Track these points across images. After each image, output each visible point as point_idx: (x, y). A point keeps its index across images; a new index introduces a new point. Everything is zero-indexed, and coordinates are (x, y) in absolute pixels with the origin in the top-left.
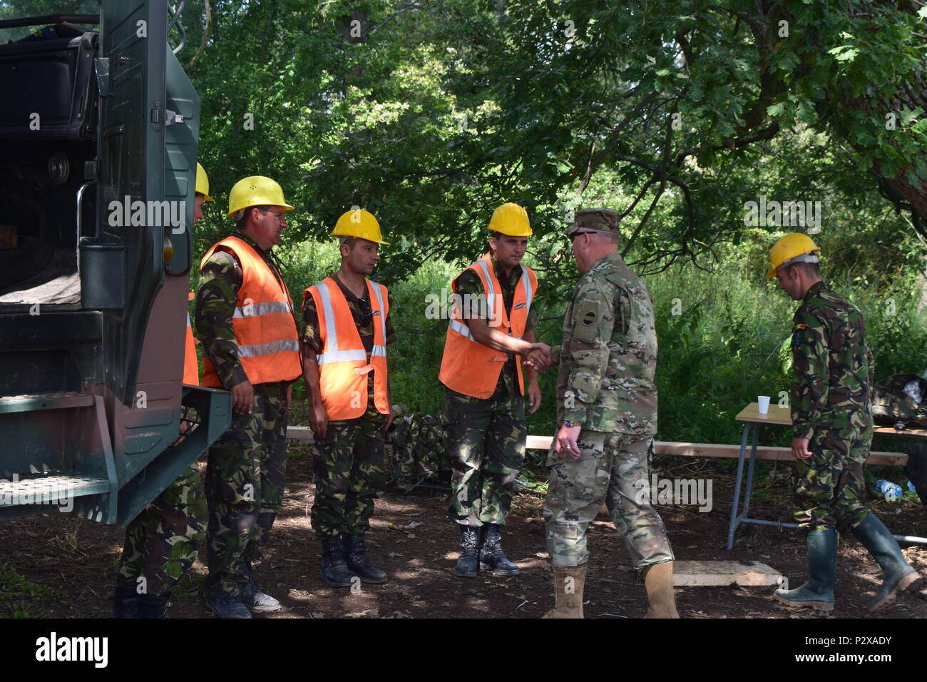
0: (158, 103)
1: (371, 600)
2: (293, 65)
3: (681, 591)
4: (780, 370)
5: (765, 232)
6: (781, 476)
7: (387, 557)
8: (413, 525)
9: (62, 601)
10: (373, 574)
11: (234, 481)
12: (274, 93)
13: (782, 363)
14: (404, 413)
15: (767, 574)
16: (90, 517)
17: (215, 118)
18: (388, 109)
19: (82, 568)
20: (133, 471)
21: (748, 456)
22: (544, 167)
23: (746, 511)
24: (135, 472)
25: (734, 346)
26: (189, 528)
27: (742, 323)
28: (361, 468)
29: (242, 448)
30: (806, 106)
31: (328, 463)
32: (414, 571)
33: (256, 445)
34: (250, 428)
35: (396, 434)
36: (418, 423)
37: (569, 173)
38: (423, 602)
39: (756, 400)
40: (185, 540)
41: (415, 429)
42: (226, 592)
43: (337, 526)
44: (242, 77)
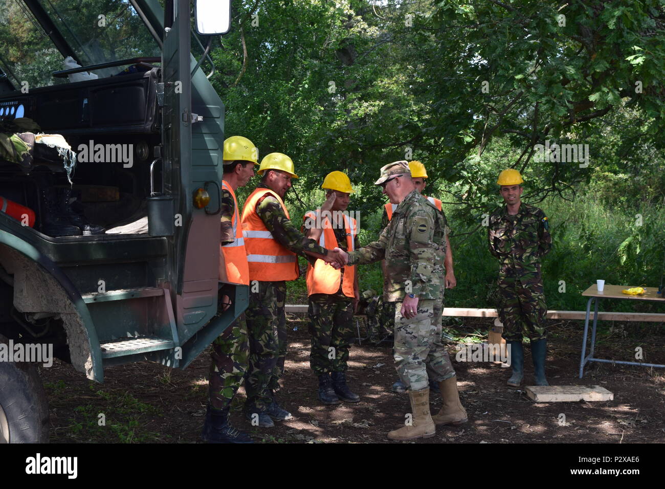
0: (186, 110)
1: (349, 412)
2: (307, 81)
3: (547, 405)
4: (619, 262)
5: (612, 174)
6: (617, 331)
7: (361, 385)
8: (379, 365)
9: (160, 415)
10: (351, 397)
11: (262, 340)
12: (295, 99)
13: (620, 258)
14: (373, 295)
15: (603, 394)
16: (163, 364)
17: (260, 116)
18: (371, 105)
19: (173, 394)
20: (189, 335)
21: (592, 318)
22: (455, 139)
23: (592, 353)
24: (190, 335)
25: (587, 248)
26: (234, 368)
27: (592, 234)
28: (339, 330)
29: (267, 319)
30: (614, 94)
31: (316, 327)
32: (377, 394)
33: (274, 317)
34: (271, 307)
35: (368, 308)
36: (382, 301)
37: (472, 142)
38: (381, 414)
39: (596, 283)
40: (233, 375)
41: (381, 305)
42: (258, 409)
43: (327, 367)
44: (276, 90)
